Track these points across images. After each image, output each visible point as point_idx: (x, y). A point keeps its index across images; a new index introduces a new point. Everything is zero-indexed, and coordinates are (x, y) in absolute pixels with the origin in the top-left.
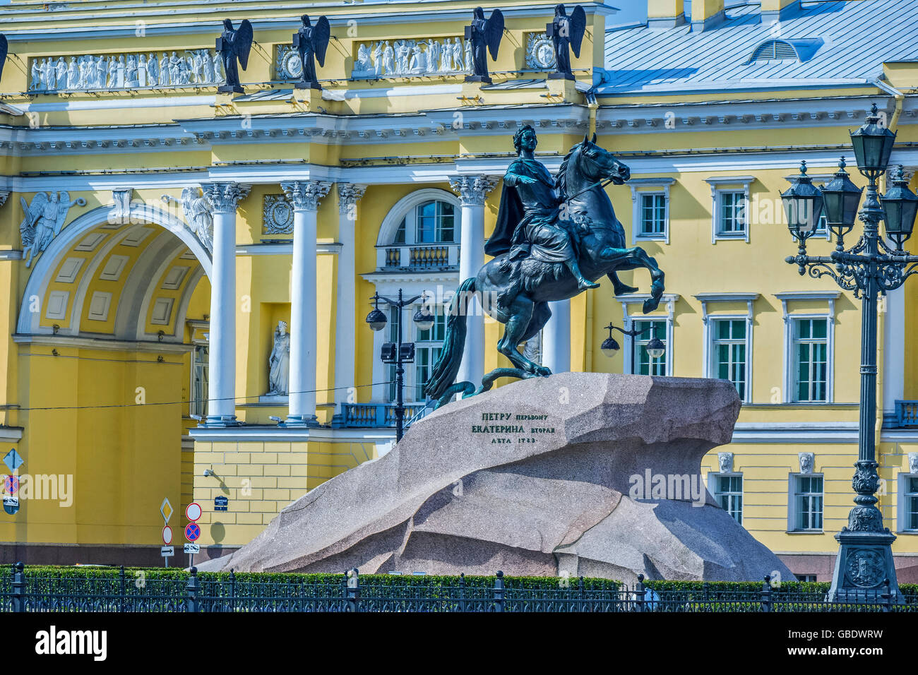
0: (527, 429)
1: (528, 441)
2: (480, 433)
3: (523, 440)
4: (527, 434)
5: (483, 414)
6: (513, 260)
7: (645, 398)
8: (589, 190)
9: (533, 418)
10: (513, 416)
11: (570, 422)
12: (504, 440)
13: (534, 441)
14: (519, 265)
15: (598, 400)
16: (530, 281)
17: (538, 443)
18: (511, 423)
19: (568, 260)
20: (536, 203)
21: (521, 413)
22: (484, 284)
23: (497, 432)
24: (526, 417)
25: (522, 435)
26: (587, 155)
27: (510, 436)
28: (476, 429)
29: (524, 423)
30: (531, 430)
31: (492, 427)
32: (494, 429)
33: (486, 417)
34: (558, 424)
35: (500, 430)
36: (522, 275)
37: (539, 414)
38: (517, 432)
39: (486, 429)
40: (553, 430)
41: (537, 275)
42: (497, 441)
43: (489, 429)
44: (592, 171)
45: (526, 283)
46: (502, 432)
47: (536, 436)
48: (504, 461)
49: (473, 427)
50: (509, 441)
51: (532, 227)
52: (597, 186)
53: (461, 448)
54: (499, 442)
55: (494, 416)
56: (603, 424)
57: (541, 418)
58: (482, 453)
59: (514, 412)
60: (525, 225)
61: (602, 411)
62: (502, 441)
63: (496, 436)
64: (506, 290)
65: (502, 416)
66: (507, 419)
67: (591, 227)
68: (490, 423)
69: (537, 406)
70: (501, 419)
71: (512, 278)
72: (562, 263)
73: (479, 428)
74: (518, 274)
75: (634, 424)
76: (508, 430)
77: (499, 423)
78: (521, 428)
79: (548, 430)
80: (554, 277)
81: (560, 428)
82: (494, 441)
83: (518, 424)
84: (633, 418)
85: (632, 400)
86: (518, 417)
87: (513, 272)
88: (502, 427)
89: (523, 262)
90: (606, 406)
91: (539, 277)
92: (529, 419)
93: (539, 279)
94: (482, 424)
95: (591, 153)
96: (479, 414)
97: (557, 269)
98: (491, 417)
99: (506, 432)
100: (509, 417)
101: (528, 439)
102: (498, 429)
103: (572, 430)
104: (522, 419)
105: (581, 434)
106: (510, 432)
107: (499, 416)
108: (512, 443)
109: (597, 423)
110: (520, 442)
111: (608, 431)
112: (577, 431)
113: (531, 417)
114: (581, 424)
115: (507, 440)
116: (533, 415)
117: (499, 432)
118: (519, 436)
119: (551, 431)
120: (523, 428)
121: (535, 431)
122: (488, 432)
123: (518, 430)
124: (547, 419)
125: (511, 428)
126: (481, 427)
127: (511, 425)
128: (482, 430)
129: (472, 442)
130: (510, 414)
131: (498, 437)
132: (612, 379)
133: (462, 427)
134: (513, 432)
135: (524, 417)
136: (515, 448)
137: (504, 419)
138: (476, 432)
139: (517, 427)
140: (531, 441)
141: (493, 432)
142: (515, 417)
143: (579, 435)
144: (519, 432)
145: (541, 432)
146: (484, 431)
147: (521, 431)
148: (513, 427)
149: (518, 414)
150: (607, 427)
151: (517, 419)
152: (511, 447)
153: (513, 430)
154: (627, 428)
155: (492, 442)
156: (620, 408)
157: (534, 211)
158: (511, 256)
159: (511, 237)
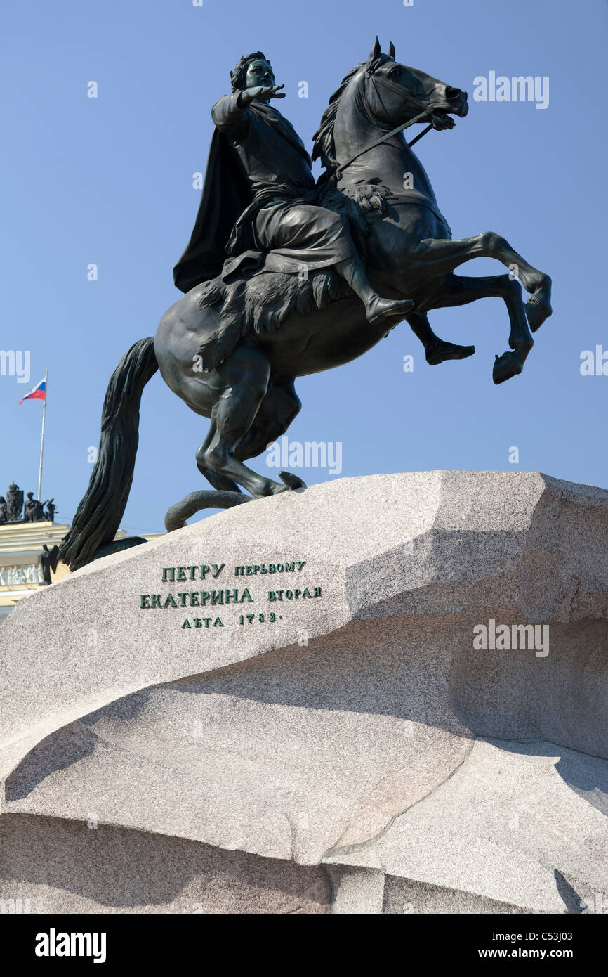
0: (259, 595)
1: (262, 620)
2: (158, 609)
3: (251, 618)
4: (260, 605)
5: (165, 570)
6: (228, 280)
7: (528, 518)
8: (382, 143)
9: (273, 569)
10: (229, 571)
11: (355, 574)
12: (208, 620)
13: (273, 618)
14: (242, 288)
15: (424, 522)
16: (263, 315)
17: (281, 623)
18: (227, 582)
19: (342, 263)
20: (276, 177)
21: (245, 563)
22: (172, 335)
23: (193, 605)
24: (257, 568)
25: (246, 609)
26: (380, 74)
27: (222, 611)
28: (149, 602)
29: (252, 582)
30: (267, 597)
31: (184, 596)
32: (188, 600)
33: (169, 575)
34: (330, 578)
35: (200, 601)
36: (248, 306)
37: (284, 561)
38: (236, 602)
39: (170, 600)
40: (318, 592)
41: (276, 301)
42: (193, 624)
43: (178, 599)
44: (389, 104)
45: (257, 317)
46: (204, 604)
47: (279, 607)
48: (207, 665)
49: (144, 597)
50: (218, 622)
51: (267, 213)
52: (394, 136)
53: (118, 642)
54: (199, 625)
55: (188, 573)
56: (434, 575)
57: (290, 568)
58: (161, 650)
59: (231, 561)
60: (253, 215)
61: (429, 546)
62: (204, 623)
63: (191, 613)
64: (216, 335)
65: (205, 570)
66: (216, 576)
67: (390, 202)
68: (180, 587)
69: (281, 545)
70: (203, 577)
71: (228, 311)
72: (330, 270)
73: (156, 599)
74: (239, 302)
75: (503, 575)
76: (217, 598)
77: (198, 586)
78: (246, 594)
79: (306, 592)
80: (312, 300)
81: (335, 585)
82: (186, 624)
83: (239, 584)
84: (502, 564)
85: (499, 524)
86: (239, 571)
87: (229, 299)
88: (204, 594)
89: (249, 283)
90: (439, 535)
91: (282, 305)
92: (264, 572)
93: (283, 310)
94: (163, 590)
95: (386, 69)
96: (157, 572)
97: (319, 284)
98: (181, 574)
99: (214, 603)
100: (219, 571)
101: (262, 615)
102: (195, 599)
103: (362, 589)
104: (249, 573)
105: (383, 598)
106: (222, 603)
107: (198, 572)
108: (226, 626)
109: (419, 573)
110: (242, 624)
111: (445, 591)
112: (375, 590)
113: (267, 568)
114: (383, 576)
115: (214, 620)
116: (273, 563)
117: (198, 604)
118: (240, 611)
119: (313, 595)
120: (250, 592)
121: (277, 596)
122: (175, 606)
123: (239, 599)
124: (304, 569)
125: (224, 594)
126: (159, 596)
127: (224, 587)
128: (163, 602)
129: (141, 630)
130: (223, 566)
131: (195, 616)
132: (451, 480)
133: (119, 600)
134: (228, 602)
135: (253, 570)
136: (233, 637)
137: (209, 576)
138: (149, 607)
139: (236, 591)
140: (267, 618)
141: (184, 605)
142: (234, 571)
143: (377, 601)
144: (242, 601)
145: (290, 598)
146: (166, 606)
147: (246, 599)
148: (228, 591)
149: (239, 564)
150: (443, 582)
151: (237, 574)
152: (224, 634)
153: (228, 598)
154: (487, 586)
155: (184, 628)
156: (472, 541)
157: (272, 189)
158: (225, 273)
159: (226, 239)
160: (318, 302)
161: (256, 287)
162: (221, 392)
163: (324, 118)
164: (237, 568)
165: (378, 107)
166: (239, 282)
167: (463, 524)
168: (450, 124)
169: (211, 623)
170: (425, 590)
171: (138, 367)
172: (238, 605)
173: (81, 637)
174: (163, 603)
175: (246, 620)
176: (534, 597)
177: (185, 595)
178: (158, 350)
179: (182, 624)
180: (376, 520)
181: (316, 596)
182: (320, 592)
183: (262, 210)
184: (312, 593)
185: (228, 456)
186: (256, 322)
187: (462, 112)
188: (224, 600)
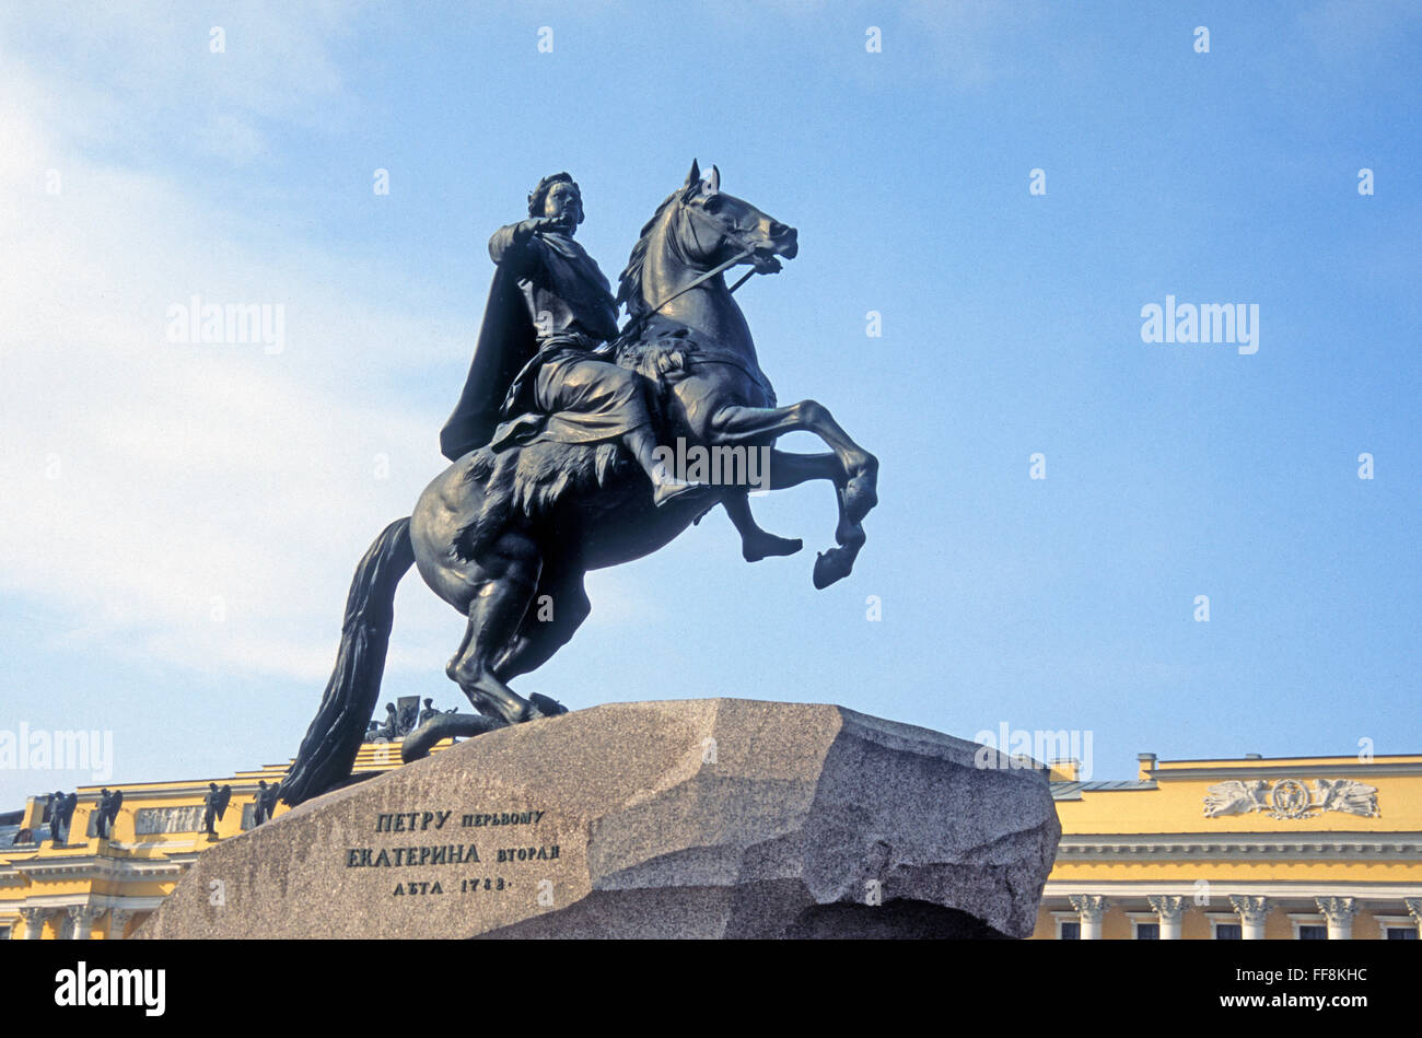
0: (487, 854)
1: (487, 887)
2: (366, 869)
3: (475, 883)
4: (485, 868)
5: (382, 817)
6: (498, 449)
7: (819, 765)
8: (695, 287)
9: (506, 820)
10: (455, 820)
11: (603, 827)
12: (424, 885)
13: (501, 885)
14: (513, 459)
15: (690, 766)
16: (536, 493)
17: (510, 892)
18: (453, 836)
19: (631, 433)
20: (567, 324)
21: (474, 811)
23: (409, 863)
24: (487, 818)
25: (470, 872)
26: (694, 205)
27: (442, 873)
28: (357, 859)
29: (482, 837)
30: (496, 857)
31: (399, 852)
32: (404, 858)
33: (385, 823)
34: (569, 835)
35: (418, 859)
36: (518, 482)
37: (519, 811)
38: (460, 861)
39: (383, 857)
40: (555, 852)
41: (551, 478)
42: (407, 891)
43: (392, 856)
44: (706, 241)
45: (527, 497)
46: (422, 863)
47: (509, 870)
49: (353, 853)
50: (437, 888)
51: (551, 368)
52: (712, 279)
54: (413, 892)
55: (407, 822)
56: (696, 833)
57: (526, 820)
58: (366, 923)
59: (458, 807)
60: (534, 371)
61: (694, 797)
62: (419, 889)
63: (406, 876)
65: (428, 817)
66: (439, 827)
67: (695, 361)
68: (396, 840)
69: (519, 789)
70: (424, 828)
71: (494, 488)
72: (617, 440)
73: (366, 854)
74: (508, 478)
75: (783, 839)
76: (437, 856)
77: (418, 839)
78: (473, 850)
79: (542, 852)
80: (594, 478)
81: (575, 844)
82: (399, 890)
83: (465, 839)
84: (783, 824)
85: (782, 771)
86: (467, 820)
87: (495, 474)
88: (424, 850)
90: (706, 782)
91: (559, 482)
92: (496, 823)
93: (558, 487)
94: (376, 844)
95: (702, 199)
96: (371, 819)
97: (603, 458)
98: (399, 822)
99: (434, 863)
100: (443, 819)
101: (488, 881)
102: (411, 856)
103: (606, 850)
104: (478, 824)
105: (632, 863)
106: (443, 863)
107: (419, 820)
108: (446, 894)
109: (678, 831)
110: (464, 890)
111: (710, 856)
112: (623, 853)
113: (499, 818)
114: (635, 835)
115: (432, 884)
116: (506, 812)
117: (416, 864)
118: (463, 874)
119: (549, 856)
120: (477, 849)
121: (508, 856)
122: (388, 865)
123: (464, 857)
124: (541, 821)
125: (447, 851)
126: (370, 851)
127: (447, 842)
128: (374, 858)
129: (344, 896)
130: (449, 813)
131: (410, 879)
132: (730, 712)
133: (322, 855)
134: (451, 861)
135: (482, 820)
136: (452, 909)
137: (432, 825)
138: (357, 865)
139: (461, 847)
140: (493, 885)
141: (399, 864)
142: (460, 821)
143: (624, 866)
144: (467, 861)
145: (523, 859)
146: (377, 865)
147: (471, 859)
148: (452, 848)
149: (467, 812)
150: (708, 844)
151: (464, 825)
152: (443, 903)
153: (451, 855)
154: (763, 852)
155: (395, 894)
156: (747, 792)
157: (561, 339)
158: (496, 440)
159: (502, 400)
160: (600, 480)
161: (530, 460)
162: (480, 587)
163: (634, 254)
164: (465, 817)
165: (693, 245)
166: (509, 453)
167: (737, 768)
168: (776, 268)
169: (429, 889)
170: (685, 854)
171: (391, 553)
172: (461, 865)
173: (271, 904)
174: (373, 862)
175: (469, 886)
176: (826, 868)
177: (401, 850)
178: (416, 532)
179: (394, 890)
180: (635, 760)
181: (552, 858)
182: (558, 851)
183: (545, 366)
184: (549, 852)
185: (483, 671)
186: (526, 502)
187: (791, 253)
188: (446, 859)
